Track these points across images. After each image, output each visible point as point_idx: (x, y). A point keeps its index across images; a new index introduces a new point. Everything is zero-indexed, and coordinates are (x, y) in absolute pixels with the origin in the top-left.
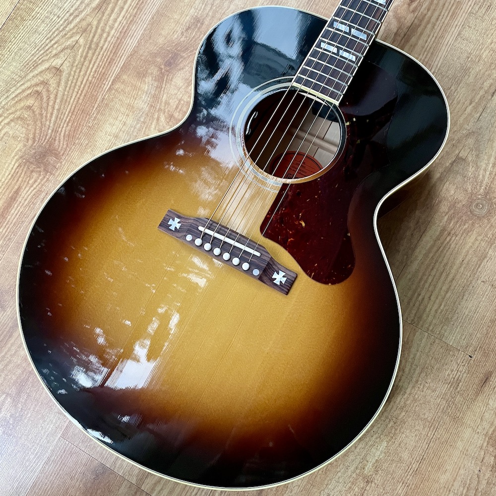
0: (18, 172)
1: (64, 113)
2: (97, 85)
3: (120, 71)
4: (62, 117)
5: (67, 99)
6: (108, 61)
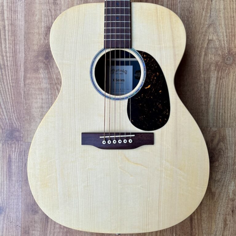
0: (4, 148)
1: (9, 108)
2: (16, 86)
3: (24, 74)
4: (9, 111)
5: (6, 100)
6: (15, 71)
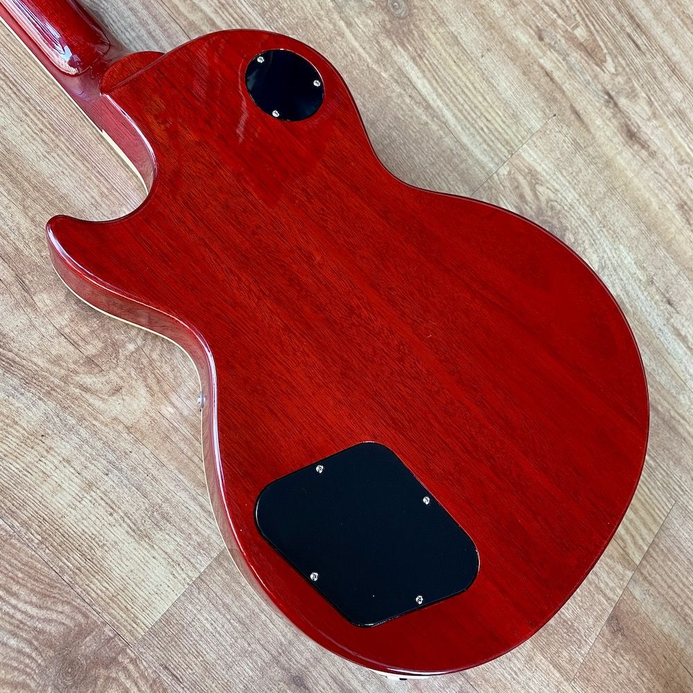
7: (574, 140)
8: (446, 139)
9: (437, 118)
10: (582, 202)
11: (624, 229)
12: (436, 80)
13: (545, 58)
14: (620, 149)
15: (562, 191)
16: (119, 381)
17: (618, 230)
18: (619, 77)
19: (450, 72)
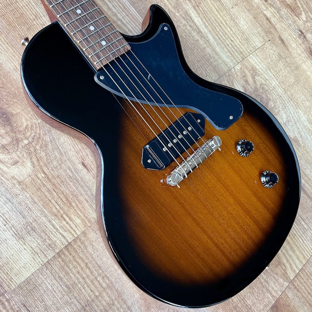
7: (279, 54)
8: (208, 49)
9: (204, 38)
10: (280, 87)
11: (303, 102)
12: (205, 18)
13: (267, 11)
14: (305, 60)
15: (269, 80)
16: (17, 158)
17: (300, 102)
18: (308, 23)
19: (213, 15)
